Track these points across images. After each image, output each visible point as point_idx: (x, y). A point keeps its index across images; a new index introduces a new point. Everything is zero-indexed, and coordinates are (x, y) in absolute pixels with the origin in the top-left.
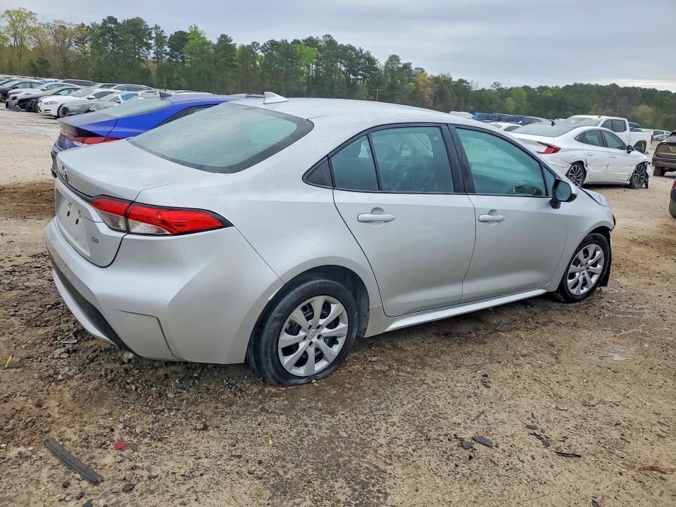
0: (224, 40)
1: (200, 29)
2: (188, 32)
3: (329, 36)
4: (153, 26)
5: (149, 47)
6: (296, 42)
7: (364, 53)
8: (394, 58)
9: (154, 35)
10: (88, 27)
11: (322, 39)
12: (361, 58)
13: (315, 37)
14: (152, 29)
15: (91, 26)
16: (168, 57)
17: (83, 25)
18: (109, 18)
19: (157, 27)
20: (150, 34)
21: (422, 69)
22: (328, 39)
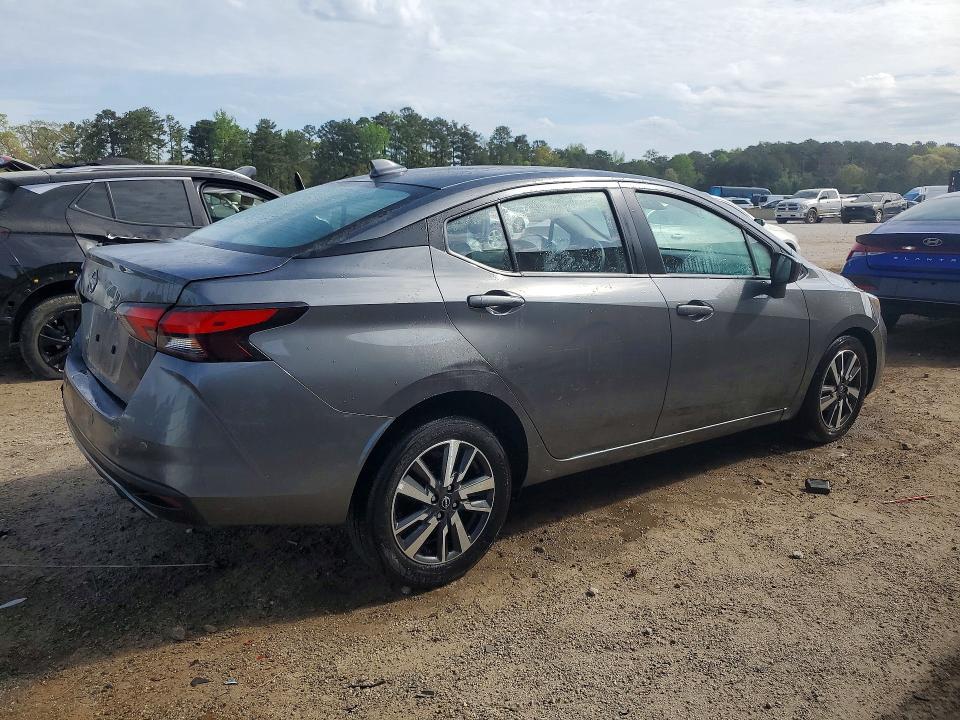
0: (265, 127)
1: (228, 116)
2: (214, 120)
3: (409, 109)
4: (164, 117)
5: (161, 144)
6: (363, 120)
7: (459, 127)
8: (502, 131)
9: (166, 129)
10: (79, 127)
11: (399, 114)
12: (455, 133)
13: (389, 112)
14: (163, 120)
15: (83, 125)
16: (190, 155)
17: (72, 124)
18: (104, 112)
19: (169, 118)
20: (160, 128)
21: (542, 142)
22: (407, 113)
